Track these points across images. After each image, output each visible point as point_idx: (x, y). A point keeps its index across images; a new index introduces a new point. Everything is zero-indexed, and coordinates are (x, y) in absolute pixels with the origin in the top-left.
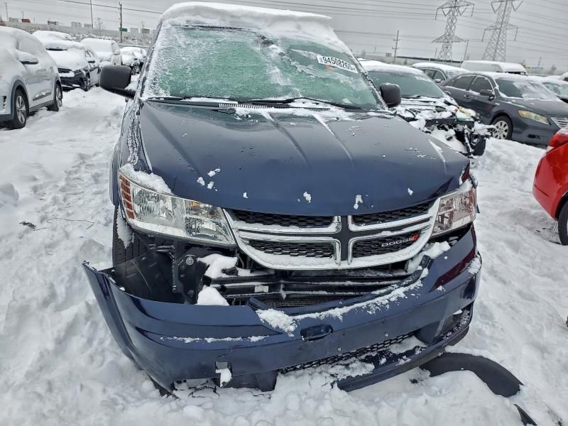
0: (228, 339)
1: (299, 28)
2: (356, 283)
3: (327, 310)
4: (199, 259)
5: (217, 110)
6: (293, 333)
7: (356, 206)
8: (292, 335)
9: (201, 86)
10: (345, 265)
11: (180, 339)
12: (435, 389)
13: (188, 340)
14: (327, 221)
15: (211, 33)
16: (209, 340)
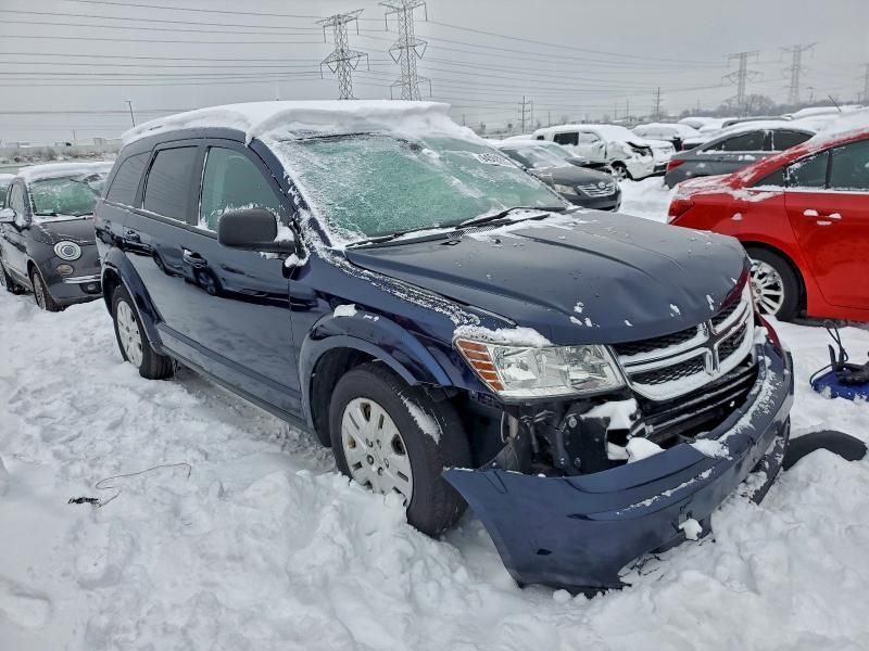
0: (684, 485)
1: (428, 121)
2: (713, 394)
3: (736, 422)
4: (583, 417)
5: (447, 244)
6: (730, 455)
7: (712, 308)
8: (731, 458)
9: (396, 217)
10: (717, 375)
11: (638, 505)
12: (802, 478)
13: (648, 503)
14: (692, 332)
15: (344, 144)
16: (668, 493)
